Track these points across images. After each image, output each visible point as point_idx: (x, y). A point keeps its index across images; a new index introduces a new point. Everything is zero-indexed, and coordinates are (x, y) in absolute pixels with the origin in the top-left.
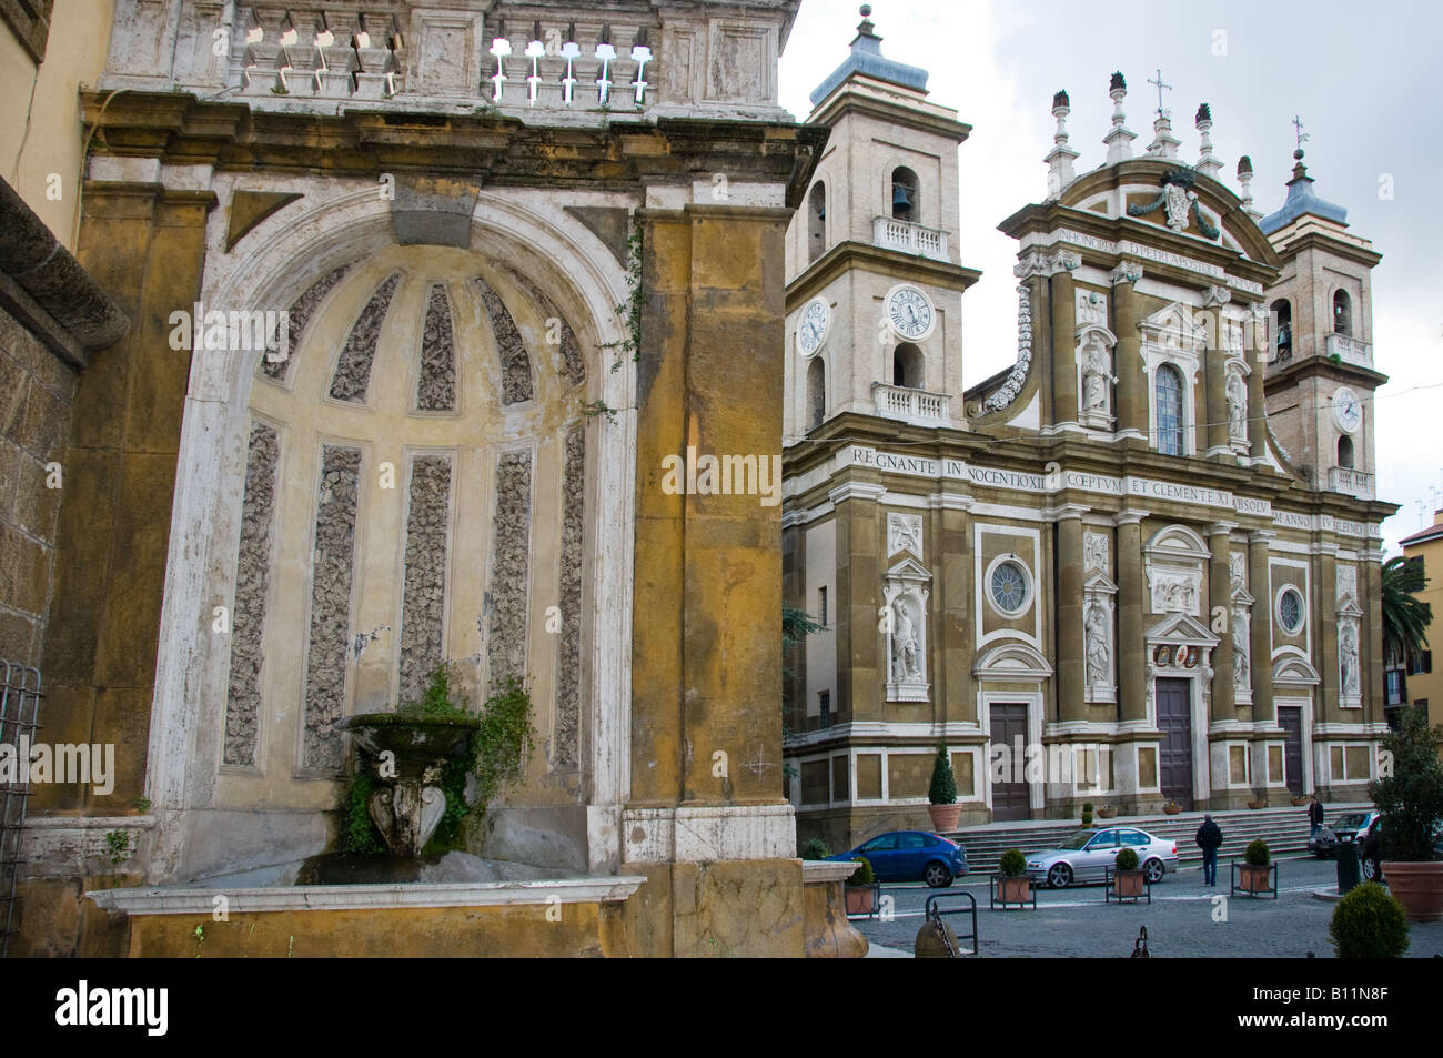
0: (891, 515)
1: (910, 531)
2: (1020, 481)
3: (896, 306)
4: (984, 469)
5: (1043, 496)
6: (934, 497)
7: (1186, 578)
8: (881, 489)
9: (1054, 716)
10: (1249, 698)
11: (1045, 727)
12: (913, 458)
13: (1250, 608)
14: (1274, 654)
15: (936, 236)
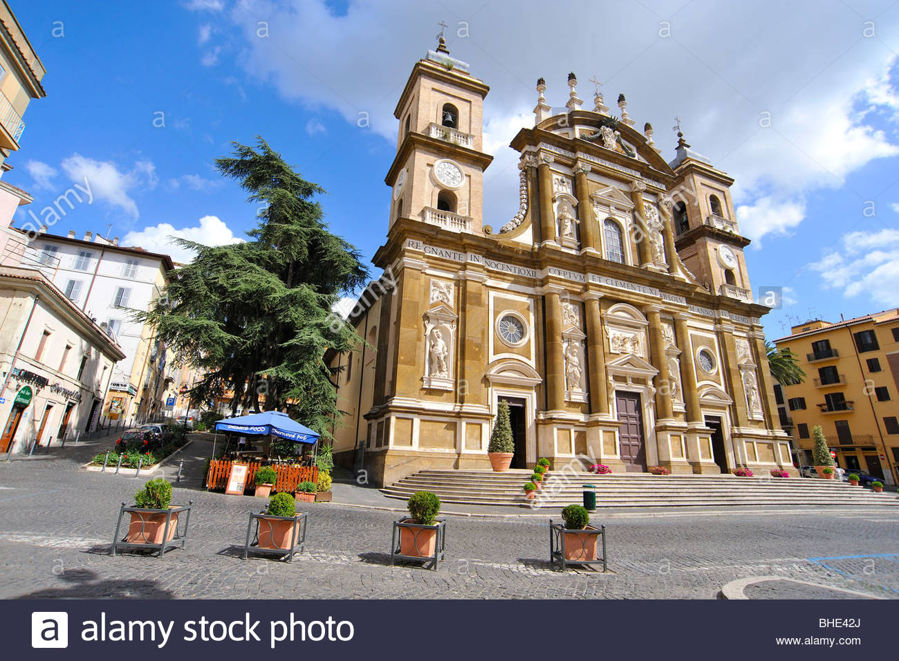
0: (433, 279)
1: (445, 290)
2: (519, 271)
3: (440, 170)
4: (496, 262)
5: (535, 280)
6: (461, 273)
7: (633, 335)
8: (426, 266)
9: (544, 408)
10: (683, 408)
11: (537, 413)
12: (448, 251)
13: (679, 357)
14: (698, 385)
15: (466, 137)
